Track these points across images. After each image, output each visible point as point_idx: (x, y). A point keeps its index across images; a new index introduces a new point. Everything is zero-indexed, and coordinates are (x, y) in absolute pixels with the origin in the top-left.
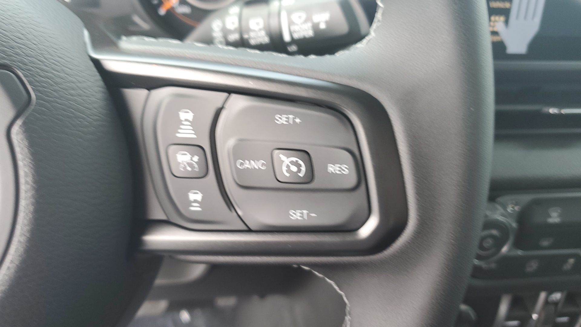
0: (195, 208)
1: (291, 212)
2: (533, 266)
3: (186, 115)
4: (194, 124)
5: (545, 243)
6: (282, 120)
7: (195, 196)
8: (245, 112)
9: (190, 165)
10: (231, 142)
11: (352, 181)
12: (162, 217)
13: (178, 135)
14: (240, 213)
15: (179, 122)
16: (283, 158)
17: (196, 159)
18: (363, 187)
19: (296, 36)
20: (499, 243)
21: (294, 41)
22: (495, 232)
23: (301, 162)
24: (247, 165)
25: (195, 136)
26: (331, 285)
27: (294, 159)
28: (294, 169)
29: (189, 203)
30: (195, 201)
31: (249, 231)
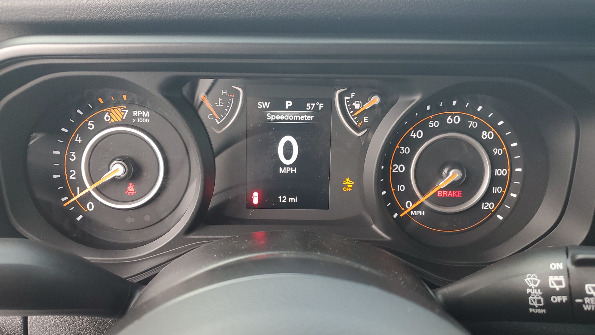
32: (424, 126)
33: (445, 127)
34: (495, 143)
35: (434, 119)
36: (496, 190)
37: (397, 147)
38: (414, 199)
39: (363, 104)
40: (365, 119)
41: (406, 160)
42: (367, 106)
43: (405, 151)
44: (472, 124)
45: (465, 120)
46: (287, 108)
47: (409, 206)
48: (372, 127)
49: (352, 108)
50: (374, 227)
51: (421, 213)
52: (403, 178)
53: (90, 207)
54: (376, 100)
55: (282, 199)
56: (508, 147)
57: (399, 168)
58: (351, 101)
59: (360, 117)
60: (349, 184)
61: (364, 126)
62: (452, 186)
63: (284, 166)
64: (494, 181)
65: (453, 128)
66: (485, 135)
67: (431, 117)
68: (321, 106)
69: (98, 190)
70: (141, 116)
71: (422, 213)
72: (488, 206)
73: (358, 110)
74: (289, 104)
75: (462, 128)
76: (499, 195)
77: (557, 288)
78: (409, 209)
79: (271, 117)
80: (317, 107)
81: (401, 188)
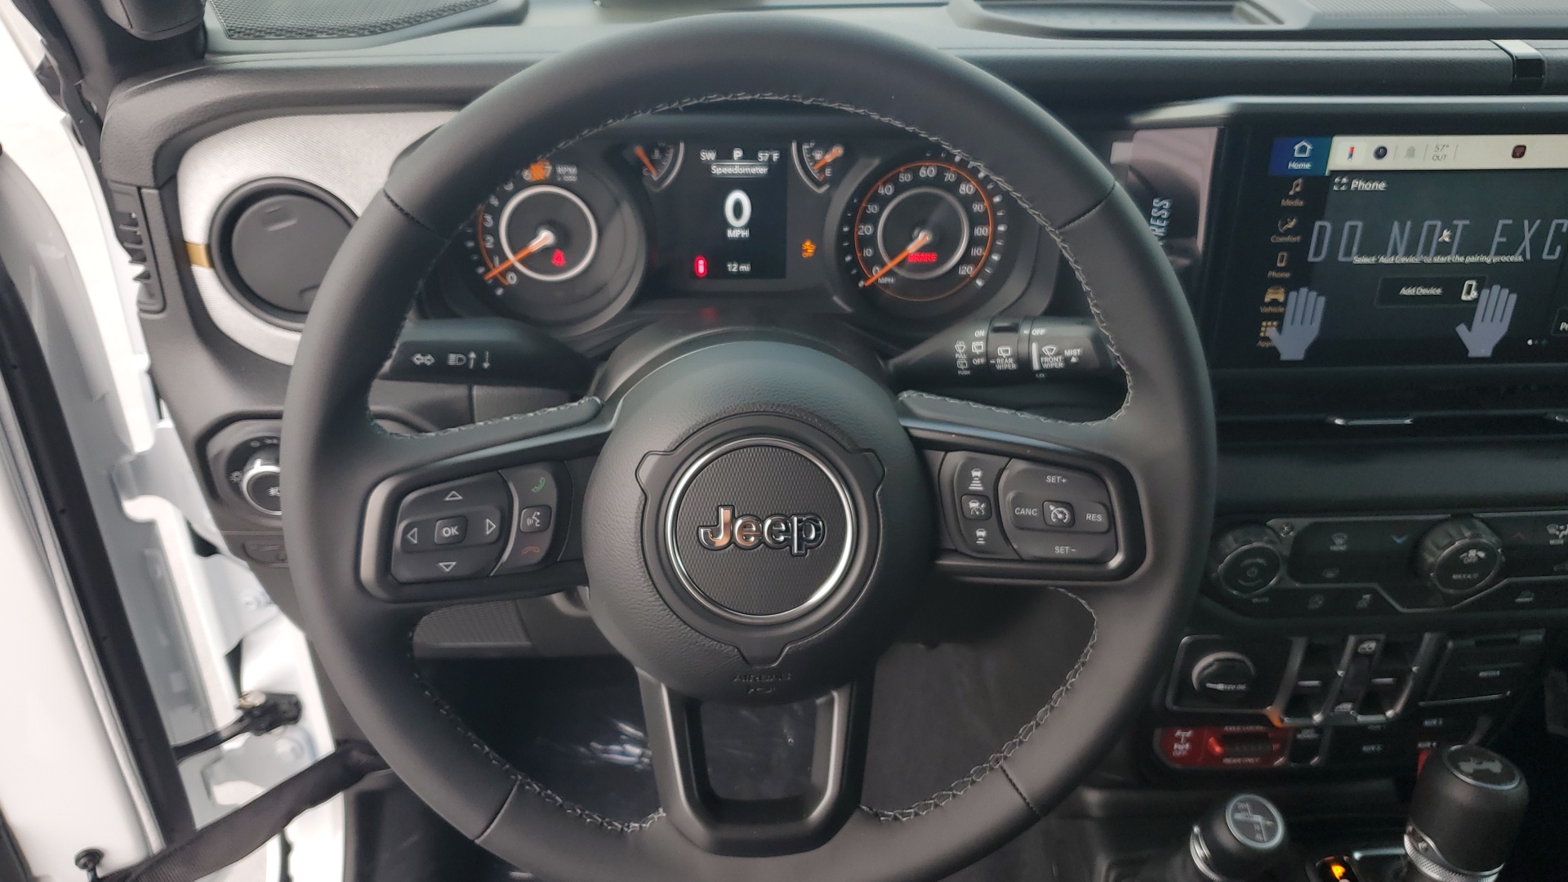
0: (981, 542)
1: (1057, 548)
2: (1317, 602)
3: (977, 473)
4: (982, 479)
5: (1330, 575)
6: (1051, 479)
7: (981, 533)
8: (1024, 471)
9: (979, 510)
10: (1011, 495)
11: (1105, 527)
12: (951, 546)
13: (970, 488)
14: (1015, 547)
15: (971, 479)
16: (1052, 508)
17: (983, 506)
18: (1113, 532)
19: (1046, 366)
20: (1267, 573)
21: (1042, 370)
22: (1260, 561)
23: (1065, 511)
24: (1023, 512)
25: (981, 488)
26: (1080, 603)
27: (1060, 509)
28: (1060, 516)
29: (977, 538)
30: (981, 537)
31: (1022, 560)
32: (894, 180)
33: (917, 182)
34: (976, 197)
35: (906, 171)
36: (977, 252)
37: (864, 205)
38: (883, 265)
39: (824, 155)
40: (828, 172)
41: (873, 220)
42: (829, 158)
43: (873, 209)
44: (950, 177)
45: (941, 173)
46: (735, 159)
47: (877, 272)
48: (835, 181)
49: (812, 158)
50: (836, 299)
51: (889, 280)
52: (870, 241)
53: (512, 279)
54: (838, 151)
55: (733, 267)
56: (992, 204)
57: (866, 230)
58: (811, 151)
59: (822, 170)
60: (809, 248)
61: (826, 181)
62: (924, 249)
63: (733, 228)
64: (973, 242)
65: (927, 182)
66: (965, 189)
67: (902, 169)
68: (776, 156)
69: (523, 261)
70: (567, 174)
71: (891, 280)
72: (967, 270)
73: (819, 161)
74: (738, 153)
75: (937, 181)
76: (978, 259)
77: (978, 351)
78: (876, 276)
79: (717, 170)
80: (771, 158)
81: (868, 252)
